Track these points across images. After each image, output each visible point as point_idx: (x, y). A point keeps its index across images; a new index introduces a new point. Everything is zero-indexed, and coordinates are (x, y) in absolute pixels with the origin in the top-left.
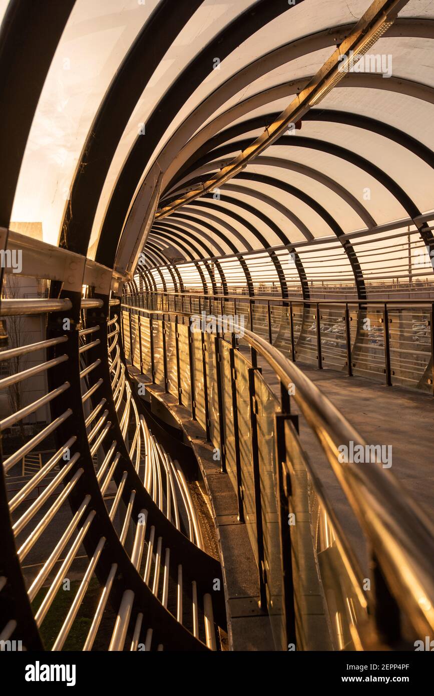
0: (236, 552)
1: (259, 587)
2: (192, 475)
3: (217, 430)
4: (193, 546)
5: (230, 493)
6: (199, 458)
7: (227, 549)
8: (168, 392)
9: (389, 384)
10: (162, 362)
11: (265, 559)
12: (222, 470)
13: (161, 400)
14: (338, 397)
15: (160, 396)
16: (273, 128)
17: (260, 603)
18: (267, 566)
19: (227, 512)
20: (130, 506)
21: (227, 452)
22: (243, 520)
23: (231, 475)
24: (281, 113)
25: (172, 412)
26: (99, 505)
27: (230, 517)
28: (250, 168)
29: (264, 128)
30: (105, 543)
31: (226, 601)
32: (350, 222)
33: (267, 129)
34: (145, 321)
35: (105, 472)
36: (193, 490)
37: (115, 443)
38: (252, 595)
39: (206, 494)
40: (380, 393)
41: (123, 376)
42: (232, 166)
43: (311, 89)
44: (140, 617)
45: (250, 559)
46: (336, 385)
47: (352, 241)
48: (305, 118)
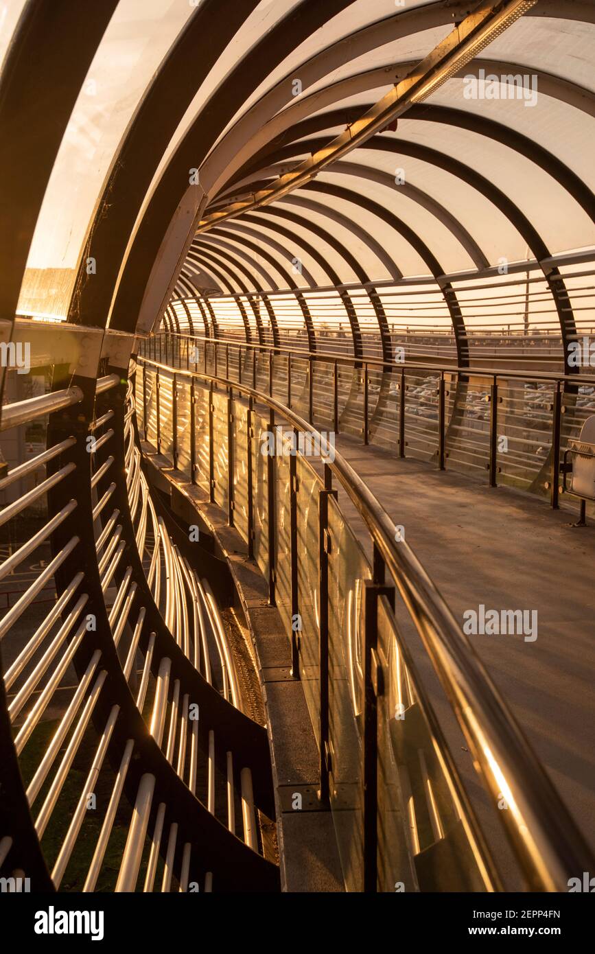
0: (288, 720)
1: (319, 771)
2: (226, 599)
3: (265, 547)
4: (228, 705)
5: (281, 635)
6: (238, 583)
7: (276, 716)
8: (194, 483)
9: (493, 484)
10: (189, 438)
11: (330, 738)
12: (269, 602)
13: (186, 494)
14: (424, 500)
15: (183, 487)
16: (358, 126)
17: (319, 793)
18: (332, 749)
19: (276, 663)
20: (149, 655)
21: (278, 579)
22: (297, 675)
23: (281, 609)
24: (371, 106)
25: (200, 512)
26: (112, 661)
27: (281, 670)
28: (323, 177)
29: (345, 126)
30: (119, 713)
31: (275, 789)
32: (454, 259)
33: (348, 128)
34: (166, 381)
36: (226, 619)
37: (130, 571)
38: (308, 781)
39: (245, 625)
40: (480, 497)
42: (297, 174)
43: (416, 79)
44: (163, 807)
45: (307, 731)
46: (423, 483)
47: (455, 285)
48: (404, 116)
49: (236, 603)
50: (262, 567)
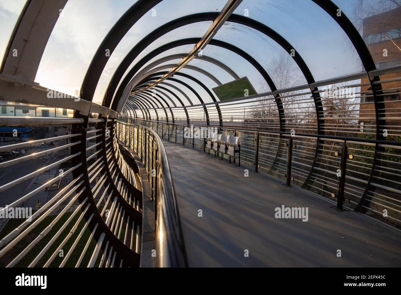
0: (146, 188)
2: (136, 171)
3: (144, 158)
4: (135, 188)
5: (146, 174)
6: (138, 166)
7: (143, 188)
8: (130, 148)
9: (193, 147)
10: (129, 139)
13: (128, 150)
15: (127, 149)
16: (166, 75)
20: (117, 176)
22: (149, 181)
24: (168, 72)
25: (131, 154)
26: (109, 175)
27: (146, 180)
28: (159, 85)
29: (163, 75)
30: (110, 184)
32: (186, 103)
34: (124, 126)
35: (111, 166)
36: (136, 176)
37: (113, 159)
38: (149, 197)
39: (140, 176)
40: (190, 150)
41: (116, 142)
42: (154, 84)
43: (176, 67)
44: (119, 203)
47: (187, 108)
48: (174, 74)
49: (138, 172)
50: (144, 163)
